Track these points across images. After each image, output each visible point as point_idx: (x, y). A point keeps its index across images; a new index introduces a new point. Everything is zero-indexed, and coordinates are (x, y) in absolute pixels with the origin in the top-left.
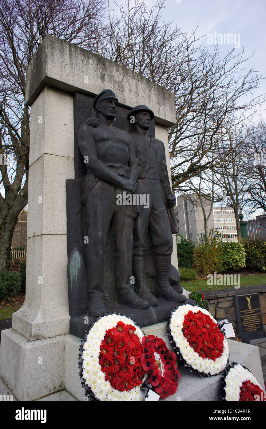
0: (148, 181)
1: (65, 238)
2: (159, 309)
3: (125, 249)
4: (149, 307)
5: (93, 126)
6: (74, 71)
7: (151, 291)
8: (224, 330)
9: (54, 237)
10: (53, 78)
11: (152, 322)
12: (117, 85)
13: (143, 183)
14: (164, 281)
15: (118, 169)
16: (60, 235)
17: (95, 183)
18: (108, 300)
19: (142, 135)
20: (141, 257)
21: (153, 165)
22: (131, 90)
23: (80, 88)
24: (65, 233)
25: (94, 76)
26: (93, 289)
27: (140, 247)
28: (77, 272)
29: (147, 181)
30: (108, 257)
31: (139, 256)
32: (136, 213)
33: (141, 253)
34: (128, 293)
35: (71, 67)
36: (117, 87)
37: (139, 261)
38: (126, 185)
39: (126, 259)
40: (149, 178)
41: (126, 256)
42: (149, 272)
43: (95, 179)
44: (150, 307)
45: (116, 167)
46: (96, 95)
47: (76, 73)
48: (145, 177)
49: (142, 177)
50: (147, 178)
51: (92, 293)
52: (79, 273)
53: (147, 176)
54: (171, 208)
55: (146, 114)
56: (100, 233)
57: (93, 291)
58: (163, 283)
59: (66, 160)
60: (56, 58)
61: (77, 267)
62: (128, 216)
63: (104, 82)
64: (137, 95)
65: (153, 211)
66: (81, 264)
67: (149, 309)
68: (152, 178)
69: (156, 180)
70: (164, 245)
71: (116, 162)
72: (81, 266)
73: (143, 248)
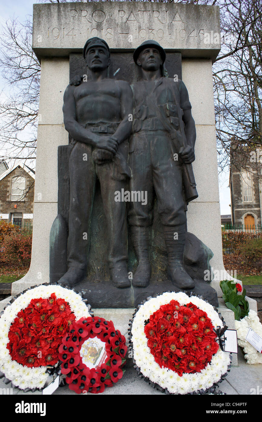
0: (144, 133)
1: (56, 206)
2: (143, 292)
3: (111, 217)
4: (129, 287)
5: (75, 84)
6: (62, 32)
7: (162, 271)
8: (225, 339)
9: (45, 205)
10: (39, 47)
11: (126, 305)
12: (119, 29)
13: (139, 137)
14: (172, 259)
15: (98, 126)
16: (52, 203)
17: (73, 146)
18: (96, 273)
19: (148, 79)
20: (139, 228)
21: (151, 113)
22: (140, 27)
23: (70, 48)
24: (57, 201)
25: (88, 29)
26: (71, 258)
27: (135, 215)
28: (54, 239)
29: (142, 133)
30: (100, 226)
31: (136, 226)
32: (123, 174)
33: (138, 223)
34: (113, 268)
35: (60, 29)
36: (119, 31)
37: (137, 232)
38: (99, 142)
39: (112, 229)
40: (146, 130)
41: (112, 225)
42: (159, 247)
43: (74, 141)
44: (132, 287)
45: (94, 124)
46: (82, 49)
47: (66, 33)
48: (140, 130)
49: (137, 131)
50: (143, 130)
51: (69, 262)
52: (56, 241)
53: (143, 128)
54: (188, 165)
55: (148, 51)
56: (74, 199)
57: (70, 260)
58: (171, 261)
59: (60, 128)
60: (43, 25)
61: (55, 234)
62: (112, 179)
63: (100, 32)
64: (150, 31)
65: (154, 170)
66: (59, 232)
67: (128, 289)
68: (150, 129)
69: (156, 130)
70: (166, 213)
71: (96, 118)
72: (59, 234)
73: (139, 217)
